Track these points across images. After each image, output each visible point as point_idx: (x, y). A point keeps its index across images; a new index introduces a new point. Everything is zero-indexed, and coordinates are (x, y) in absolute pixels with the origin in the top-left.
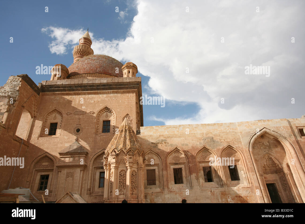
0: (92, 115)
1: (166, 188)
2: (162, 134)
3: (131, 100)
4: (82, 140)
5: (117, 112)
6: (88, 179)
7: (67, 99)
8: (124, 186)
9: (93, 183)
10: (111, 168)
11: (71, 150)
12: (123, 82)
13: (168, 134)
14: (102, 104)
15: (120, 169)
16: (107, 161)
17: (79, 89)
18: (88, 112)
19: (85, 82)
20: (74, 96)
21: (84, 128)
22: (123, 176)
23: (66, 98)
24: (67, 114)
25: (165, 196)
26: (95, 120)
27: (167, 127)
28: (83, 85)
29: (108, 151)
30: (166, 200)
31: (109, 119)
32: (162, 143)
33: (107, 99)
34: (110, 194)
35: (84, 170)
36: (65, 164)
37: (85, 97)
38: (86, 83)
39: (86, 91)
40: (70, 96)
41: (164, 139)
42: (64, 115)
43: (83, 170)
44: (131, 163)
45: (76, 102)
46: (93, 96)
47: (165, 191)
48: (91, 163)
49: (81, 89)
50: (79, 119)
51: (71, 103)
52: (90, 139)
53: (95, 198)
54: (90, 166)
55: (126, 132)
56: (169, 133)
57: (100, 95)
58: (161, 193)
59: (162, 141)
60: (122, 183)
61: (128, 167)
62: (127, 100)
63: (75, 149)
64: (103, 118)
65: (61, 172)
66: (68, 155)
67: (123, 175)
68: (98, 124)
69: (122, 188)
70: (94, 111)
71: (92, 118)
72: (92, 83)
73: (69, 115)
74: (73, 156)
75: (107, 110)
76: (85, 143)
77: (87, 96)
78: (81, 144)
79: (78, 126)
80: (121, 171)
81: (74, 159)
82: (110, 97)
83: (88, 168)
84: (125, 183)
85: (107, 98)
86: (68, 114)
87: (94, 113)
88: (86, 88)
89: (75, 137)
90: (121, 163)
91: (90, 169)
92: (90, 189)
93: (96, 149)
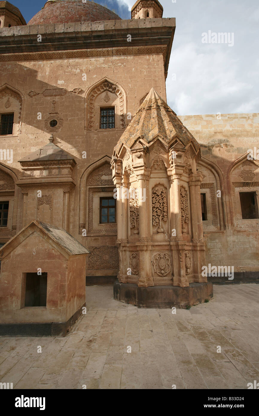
0: (79, 95)
1: (230, 225)
2: (219, 129)
3: (155, 68)
4: (62, 139)
5: (128, 90)
6: (80, 209)
7: (26, 67)
8: (165, 217)
9: (89, 215)
10: (130, 182)
11: (42, 156)
12: (138, 29)
13: (231, 129)
14: (96, 74)
15: (153, 182)
16: (120, 168)
17: (48, 45)
18: (70, 89)
19: (59, 29)
20: (40, 63)
21: (64, 119)
22: (160, 196)
23: (25, 65)
24: (29, 95)
25: (228, 239)
26: (86, 105)
27: (228, 118)
28: (57, 36)
29: (123, 144)
30: (229, 245)
31: (113, 104)
32: (220, 146)
33: (106, 66)
34: (131, 232)
35: (70, 193)
36: (34, 181)
37: (62, 63)
38: (62, 31)
39: (63, 51)
40: (32, 63)
41: (223, 138)
42: (25, 98)
43: (68, 192)
44: (182, 168)
45: (46, 73)
46: (77, 60)
47: (227, 230)
48: (82, 180)
49: (53, 45)
50: (54, 103)
51: (35, 74)
52: (78, 138)
53: (95, 239)
54: (81, 185)
55: (160, 110)
56: (234, 129)
57: (91, 59)
58: (221, 234)
59: (221, 142)
60: (159, 209)
61: (174, 177)
62: (146, 67)
63: (50, 155)
64: (100, 102)
65: (27, 195)
66: (38, 165)
67: (161, 194)
68: (92, 113)
69: (159, 220)
70: (82, 89)
71: (80, 102)
72: (75, 32)
73: (34, 97)
74: (48, 167)
75: (108, 88)
76: (70, 146)
77: (66, 61)
78: (62, 147)
79: (52, 115)
80: (156, 186)
81: (50, 172)
82: (112, 62)
83: (79, 189)
84: (165, 210)
85: (106, 64)
86: (32, 94)
87: (81, 92)
88: (62, 44)
89: (49, 136)
90: (155, 169)
91: (82, 191)
92: (85, 224)
93: (91, 156)
